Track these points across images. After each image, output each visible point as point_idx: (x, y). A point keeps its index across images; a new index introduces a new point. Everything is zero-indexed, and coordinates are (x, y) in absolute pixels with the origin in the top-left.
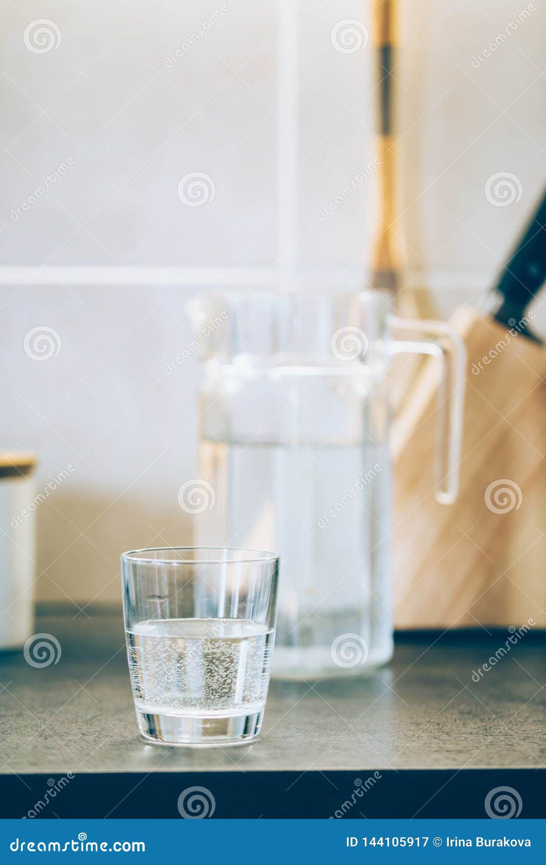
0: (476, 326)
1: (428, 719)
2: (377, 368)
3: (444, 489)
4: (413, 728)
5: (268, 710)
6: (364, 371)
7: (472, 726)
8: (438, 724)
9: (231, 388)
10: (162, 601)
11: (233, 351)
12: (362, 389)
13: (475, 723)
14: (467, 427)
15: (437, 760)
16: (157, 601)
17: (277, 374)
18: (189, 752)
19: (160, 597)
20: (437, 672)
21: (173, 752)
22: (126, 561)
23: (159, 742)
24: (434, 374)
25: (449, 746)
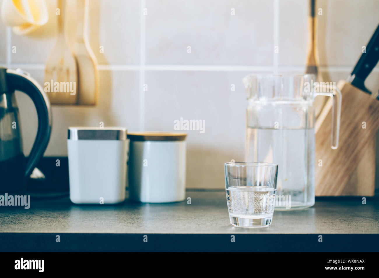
0: (345, 86)
1: (328, 221)
2: (310, 102)
3: (334, 145)
4: (323, 223)
5: (273, 219)
6: (306, 102)
7: (344, 223)
8: (332, 223)
9: (258, 108)
10: (238, 180)
11: (259, 96)
12: (305, 109)
13: (345, 223)
14: (342, 123)
15: (332, 232)
16: (237, 180)
17: (274, 104)
18: (248, 229)
19: (237, 179)
20: (331, 209)
21: (242, 229)
22: (226, 165)
23: (238, 226)
24: (330, 103)
25: (336, 228)
